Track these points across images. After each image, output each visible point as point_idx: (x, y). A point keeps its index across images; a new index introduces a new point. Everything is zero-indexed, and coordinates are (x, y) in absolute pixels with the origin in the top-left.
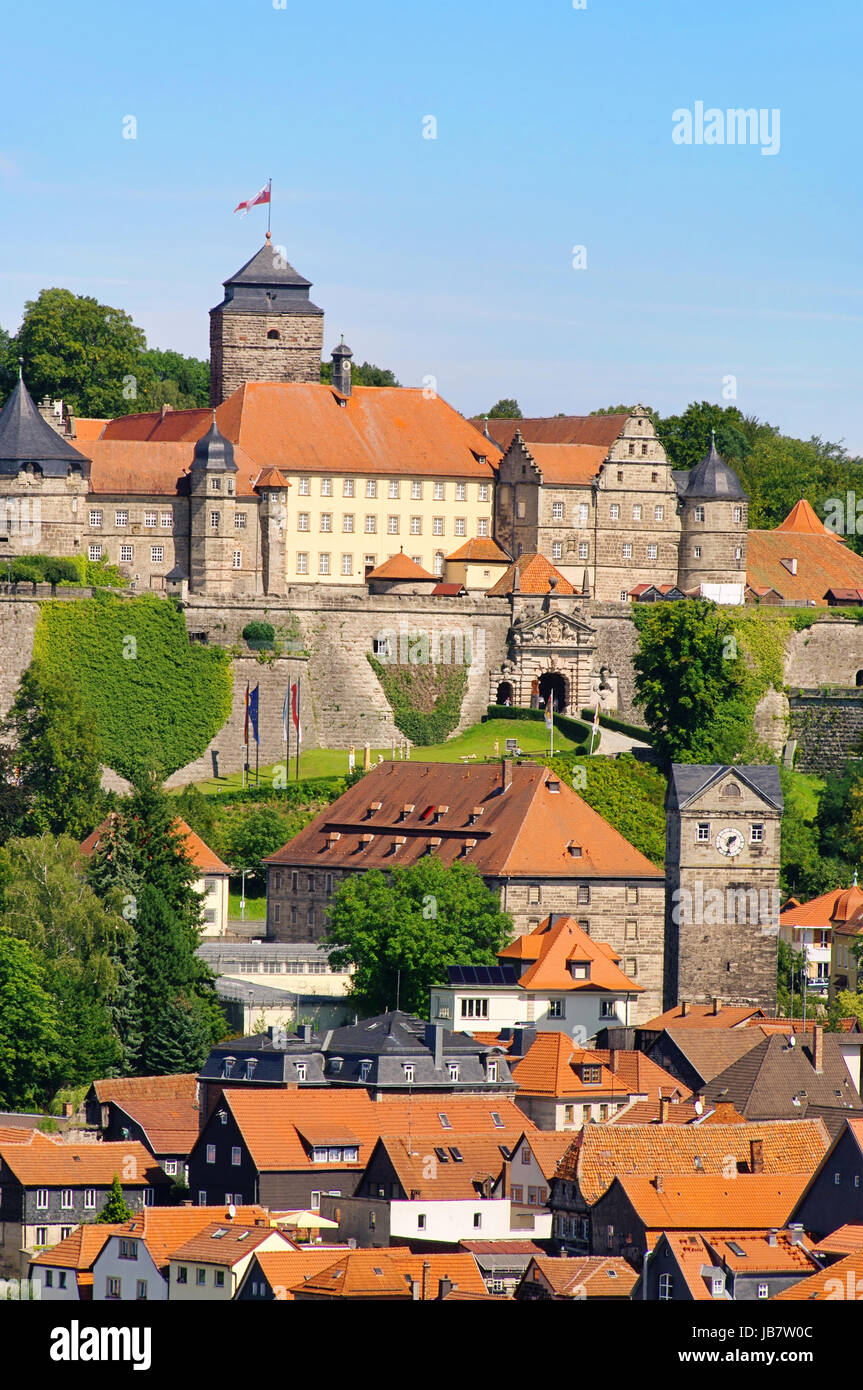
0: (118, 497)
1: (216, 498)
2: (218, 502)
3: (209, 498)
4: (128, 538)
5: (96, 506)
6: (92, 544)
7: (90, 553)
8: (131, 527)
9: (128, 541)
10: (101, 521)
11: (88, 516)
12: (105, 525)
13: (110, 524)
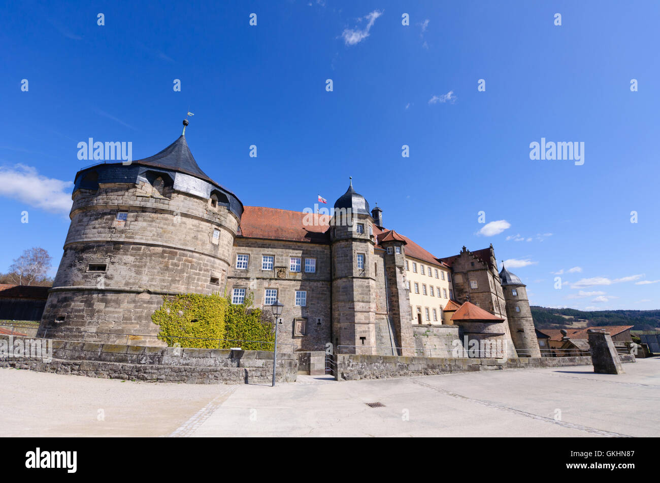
0: (266, 242)
1: (361, 240)
2: (363, 245)
3: (355, 240)
4: (273, 281)
5: (243, 250)
6: (236, 287)
7: (233, 296)
8: (276, 271)
9: (274, 284)
10: (246, 265)
11: (234, 259)
12: (251, 268)
13: (256, 268)
